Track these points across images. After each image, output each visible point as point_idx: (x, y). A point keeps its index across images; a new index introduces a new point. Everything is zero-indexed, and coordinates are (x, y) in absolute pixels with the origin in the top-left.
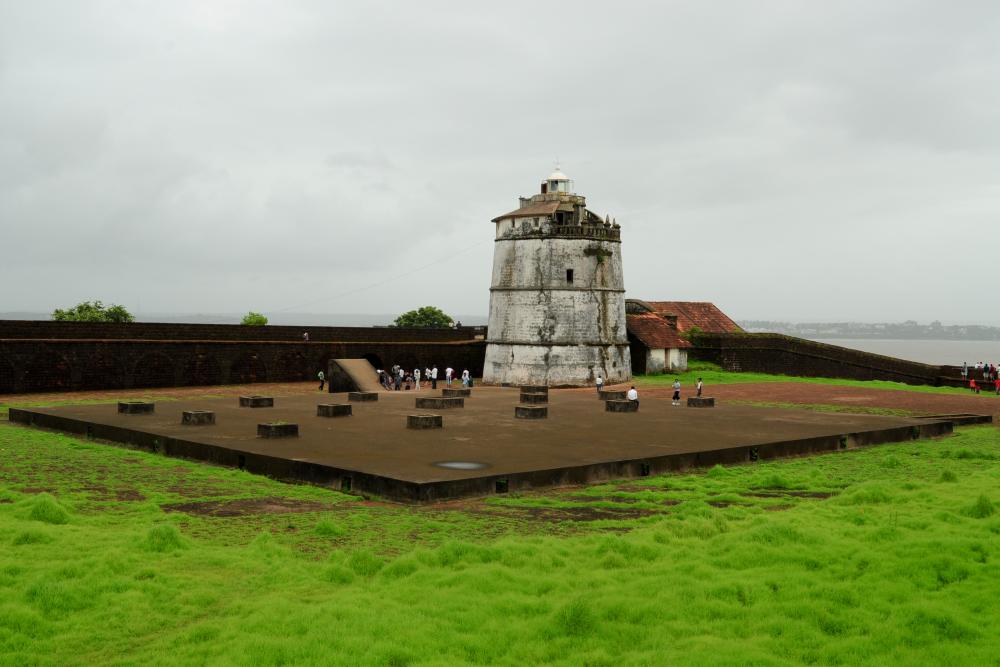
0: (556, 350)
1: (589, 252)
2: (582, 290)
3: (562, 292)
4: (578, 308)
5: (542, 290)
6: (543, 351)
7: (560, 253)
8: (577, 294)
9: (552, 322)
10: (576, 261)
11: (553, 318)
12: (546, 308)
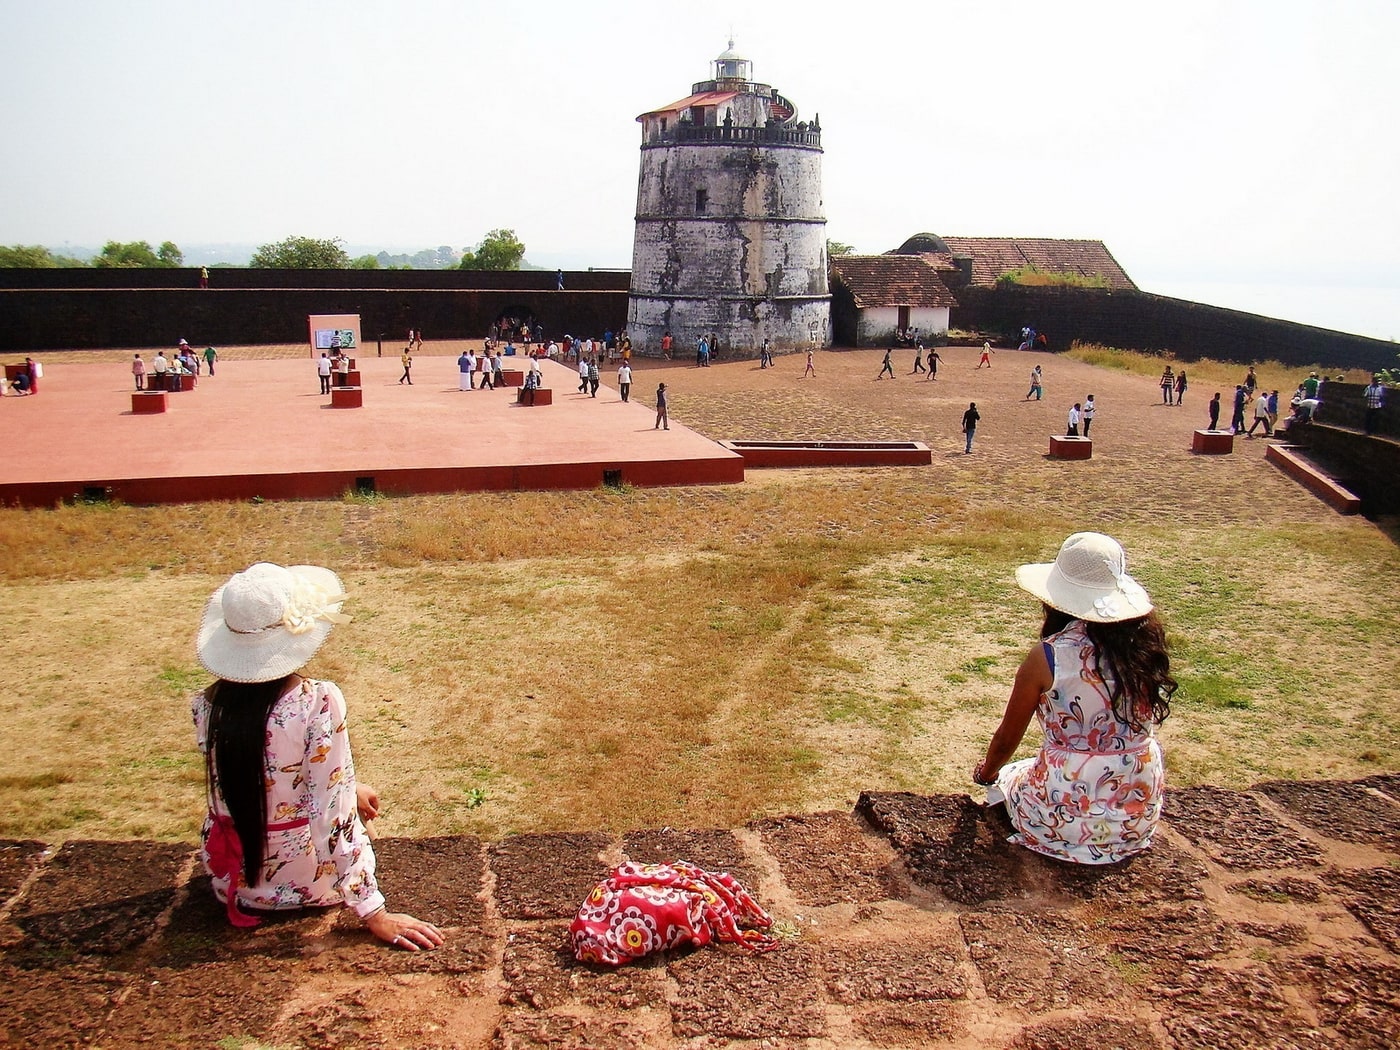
0: (680, 305)
1: (727, 164)
2: (717, 220)
3: (690, 223)
4: (710, 247)
5: (665, 221)
6: (662, 306)
7: (690, 167)
8: (708, 226)
9: (676, 265)
10: (710, 179)
11: (677, 260)
12: (669, 246)
